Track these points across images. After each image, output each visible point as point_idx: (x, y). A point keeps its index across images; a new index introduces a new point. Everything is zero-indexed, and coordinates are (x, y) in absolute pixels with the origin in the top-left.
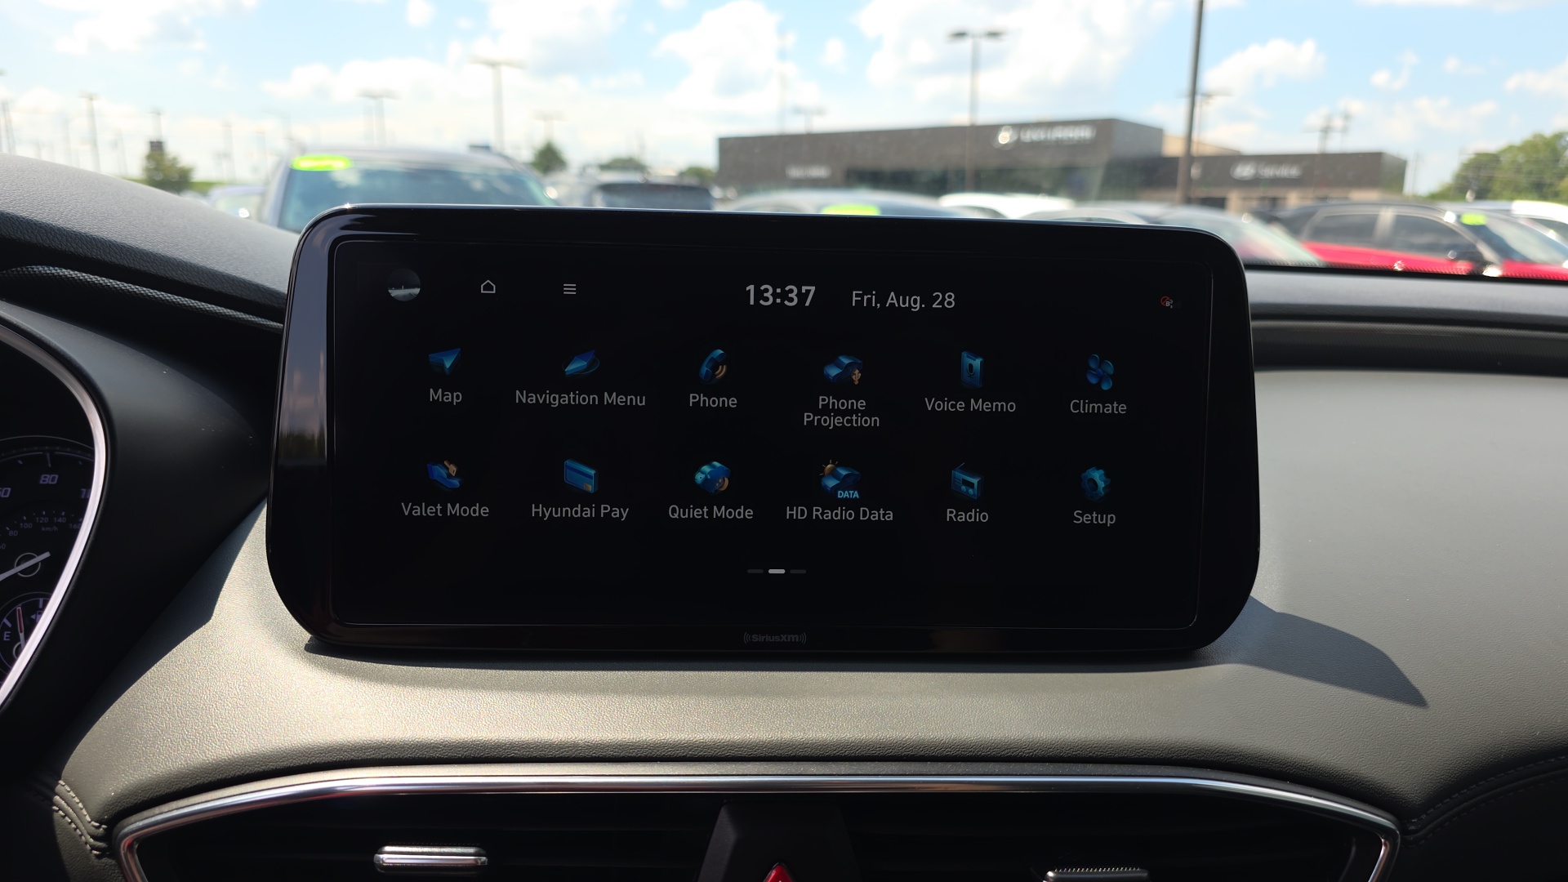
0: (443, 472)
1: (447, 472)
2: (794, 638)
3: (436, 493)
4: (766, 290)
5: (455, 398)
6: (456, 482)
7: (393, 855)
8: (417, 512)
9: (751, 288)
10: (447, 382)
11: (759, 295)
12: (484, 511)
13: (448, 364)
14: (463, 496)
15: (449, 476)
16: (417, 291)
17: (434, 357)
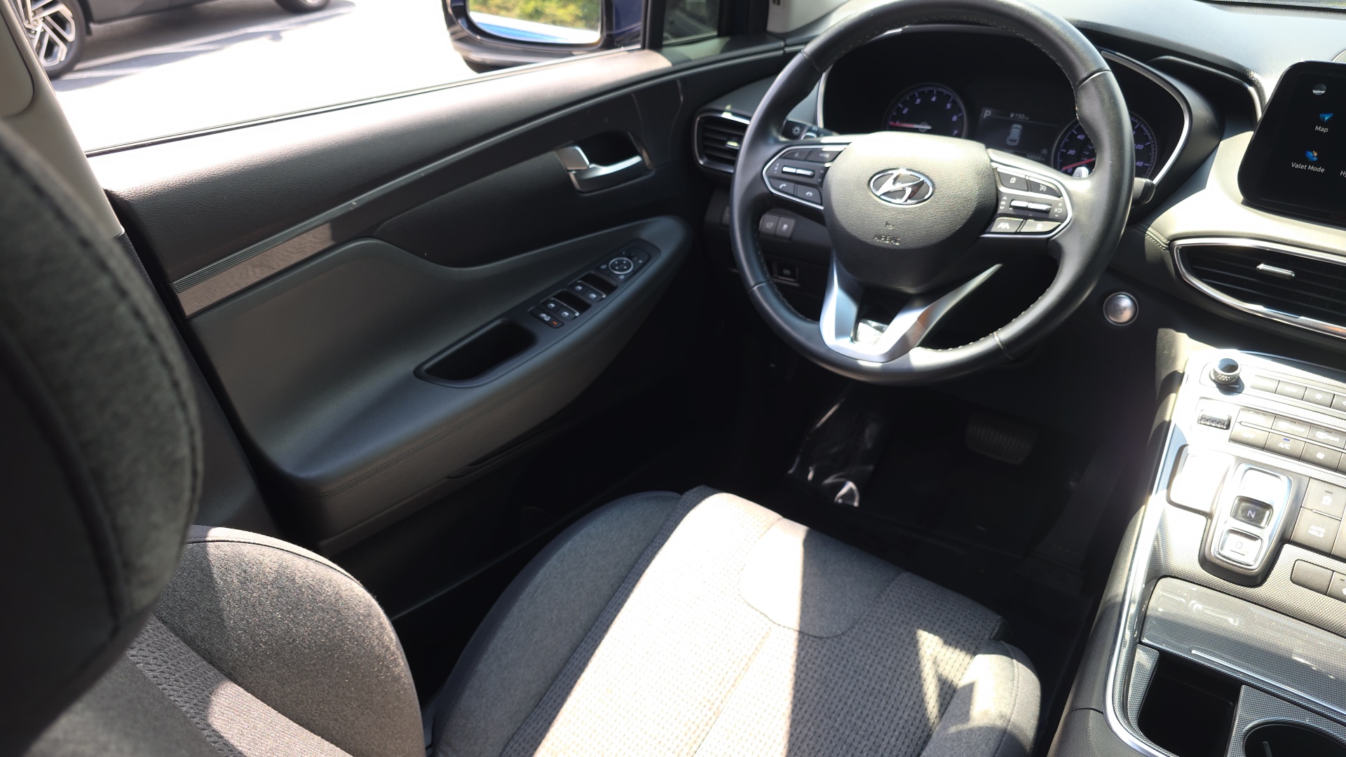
0: (1312, 155)
1: (1313, 155)
3: (1307, 161)
5: (1325, 130)
6: (1315, 159)
7: (1262, 266)
8: (1297, 166)
10: (1324, 124)
12: (1323, 170)
13: (1326, 119)
14: (1316, 164)
15: (1313, 156)
16: (1324, 92)
17: (1321, 115)
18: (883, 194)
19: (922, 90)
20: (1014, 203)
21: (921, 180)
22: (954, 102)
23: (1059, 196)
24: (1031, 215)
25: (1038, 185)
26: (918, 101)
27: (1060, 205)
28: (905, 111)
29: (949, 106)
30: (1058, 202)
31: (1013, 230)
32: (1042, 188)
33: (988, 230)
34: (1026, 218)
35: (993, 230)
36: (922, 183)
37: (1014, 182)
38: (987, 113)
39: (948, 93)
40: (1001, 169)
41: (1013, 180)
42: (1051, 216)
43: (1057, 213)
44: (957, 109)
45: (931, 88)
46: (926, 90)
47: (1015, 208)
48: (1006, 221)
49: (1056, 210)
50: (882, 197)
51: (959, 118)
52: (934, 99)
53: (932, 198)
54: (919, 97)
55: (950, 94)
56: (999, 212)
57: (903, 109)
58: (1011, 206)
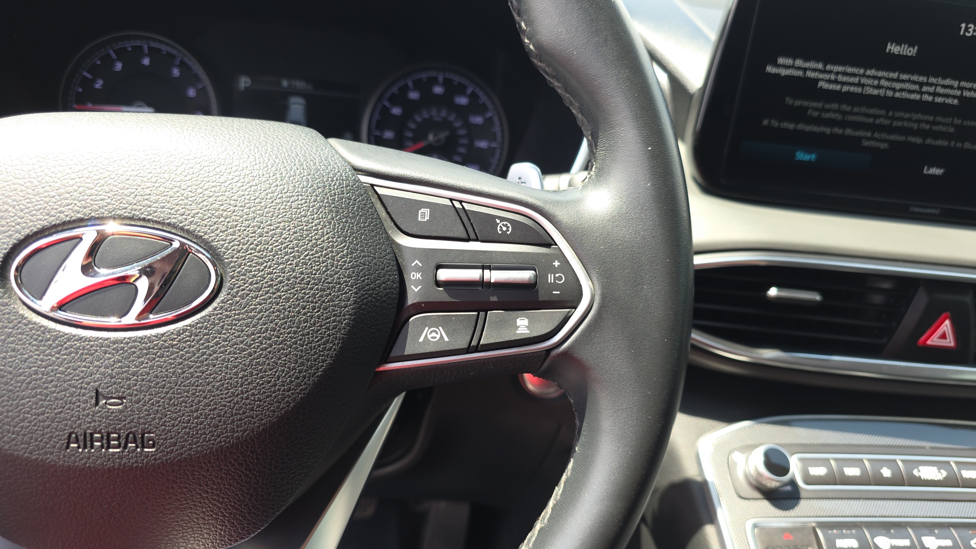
2: (933, 211)
4: (971, 27)
7: (772, 292)
9: (963, 25)
11: (967, 29)
18: (62, 306)
19: (120, 45)
20: (444, 275)
21: (176, 245)
22: (183, 65)
23: (549, 243)
24: (494, 299)
25: (490, 220)
26: (119, 66)
27: (556, 264)
28: (99, 84)
29: (176, 72)
30: (550, 258)
31: (462, 343)
32: (501, 227)
33: (395, 353)
34: (484, 307)
35: (408, 351)
36: (183, 252)
37: (427, 218)
38: (244, 82)
39: (169, 50)
40: (386, 189)
41: (424, 215)
42: (542, 296)
43: (555, 286)
44: (189, 77)
45: (138, 43)
46: (129, 45)
47: (449, 285)
48: (435, 324)
49: (551, 278)
50: (61, 315)
51: (198, 91)
52: (146, 61)
53: (222, 296)
54: (118, 59)
55: (174, 52)
56: (411, 300)
57: (93, 81)
58: (438, 284)
